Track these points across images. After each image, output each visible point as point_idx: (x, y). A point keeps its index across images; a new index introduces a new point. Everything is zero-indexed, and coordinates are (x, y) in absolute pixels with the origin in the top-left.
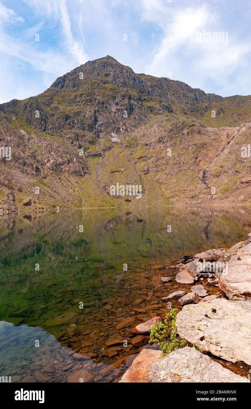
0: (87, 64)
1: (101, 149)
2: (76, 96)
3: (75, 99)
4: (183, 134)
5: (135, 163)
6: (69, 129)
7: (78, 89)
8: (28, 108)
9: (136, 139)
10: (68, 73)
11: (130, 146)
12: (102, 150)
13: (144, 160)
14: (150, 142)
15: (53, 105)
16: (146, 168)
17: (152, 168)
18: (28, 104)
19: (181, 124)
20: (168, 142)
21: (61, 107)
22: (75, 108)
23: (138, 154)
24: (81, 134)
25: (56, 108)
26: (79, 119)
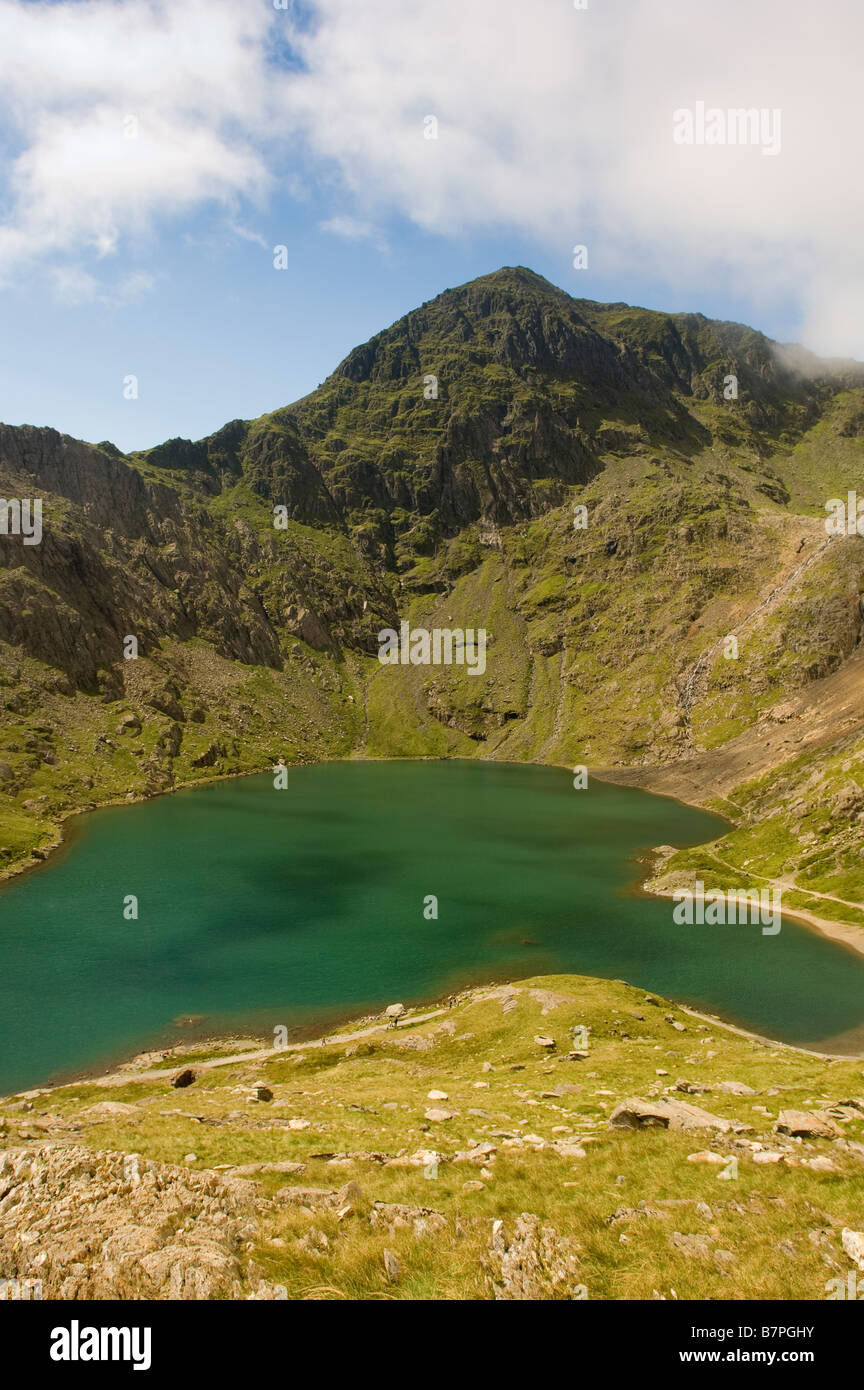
0: (441, 300)
1: (446, 566)
2: (397, 403)
3: (394, 413)
4: (675, 537)
5: (529, 618)
6: (366, 506)
7: (405, 382)
8: (265, 450)
9: (547, 540)
10: (384, 333)
11: (526, 561)
12: (447, 570)
13: (554, 611)
14: (580, 552)
15: (333, 435)
16: (552, 638)
17: (569, 636)
18: (264, 437)
19: (677, 500)
20: (630, 554)
21: (355, 441)
22: (392, 444)
23: (542, 589)
24: (396, 519)
25: (340, 445)
26: (396, 474)
